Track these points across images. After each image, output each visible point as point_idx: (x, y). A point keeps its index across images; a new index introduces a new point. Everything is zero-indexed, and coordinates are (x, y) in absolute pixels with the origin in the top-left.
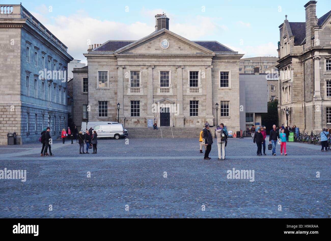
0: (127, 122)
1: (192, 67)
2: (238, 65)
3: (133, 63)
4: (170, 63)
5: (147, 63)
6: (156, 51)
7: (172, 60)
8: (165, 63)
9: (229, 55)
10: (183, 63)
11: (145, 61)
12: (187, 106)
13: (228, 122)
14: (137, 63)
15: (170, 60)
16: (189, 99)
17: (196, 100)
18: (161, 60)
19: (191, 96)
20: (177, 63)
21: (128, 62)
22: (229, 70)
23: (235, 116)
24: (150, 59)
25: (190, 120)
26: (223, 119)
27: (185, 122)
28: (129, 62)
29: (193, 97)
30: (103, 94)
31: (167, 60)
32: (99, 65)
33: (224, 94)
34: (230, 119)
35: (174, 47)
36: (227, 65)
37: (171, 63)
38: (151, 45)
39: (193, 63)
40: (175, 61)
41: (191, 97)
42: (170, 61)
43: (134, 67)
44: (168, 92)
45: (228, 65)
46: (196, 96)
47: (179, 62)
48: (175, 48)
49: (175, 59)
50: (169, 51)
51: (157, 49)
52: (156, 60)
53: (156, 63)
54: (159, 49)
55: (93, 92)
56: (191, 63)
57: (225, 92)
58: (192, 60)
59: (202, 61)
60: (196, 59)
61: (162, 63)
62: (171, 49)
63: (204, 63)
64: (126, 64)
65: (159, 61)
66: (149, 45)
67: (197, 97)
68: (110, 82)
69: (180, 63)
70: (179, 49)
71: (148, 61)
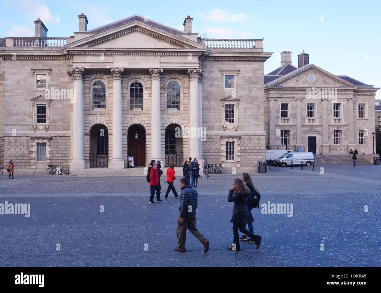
3: (283, 95)
6: (304, 84)
12: (332, 135)
13: (365, 150)
14: (287, 95)
16: (333, 129)
17: (339, 129)
19: (335, 126)
22: (366, 102)
23: (372, 144)
24: (299, 92)
25: (334, 148)
26: (361, 147)
27: (331, 150)
33: (362, 124)
35: (320, 81)
36: (364, 98)
38: (299, 79)
43: (285, 99)
44: (315, 123)
50: (315, 85)
51: (304, 82)
52: (304, 92)
53: (304, 95)
54: (306, 83)
57: (363, 122)
59: (345, 94)
62: (317, 83)
63: (347, 95)
64: (278, 96)
67: (340, 127)
70: (324, 83)
71: (297, 94)
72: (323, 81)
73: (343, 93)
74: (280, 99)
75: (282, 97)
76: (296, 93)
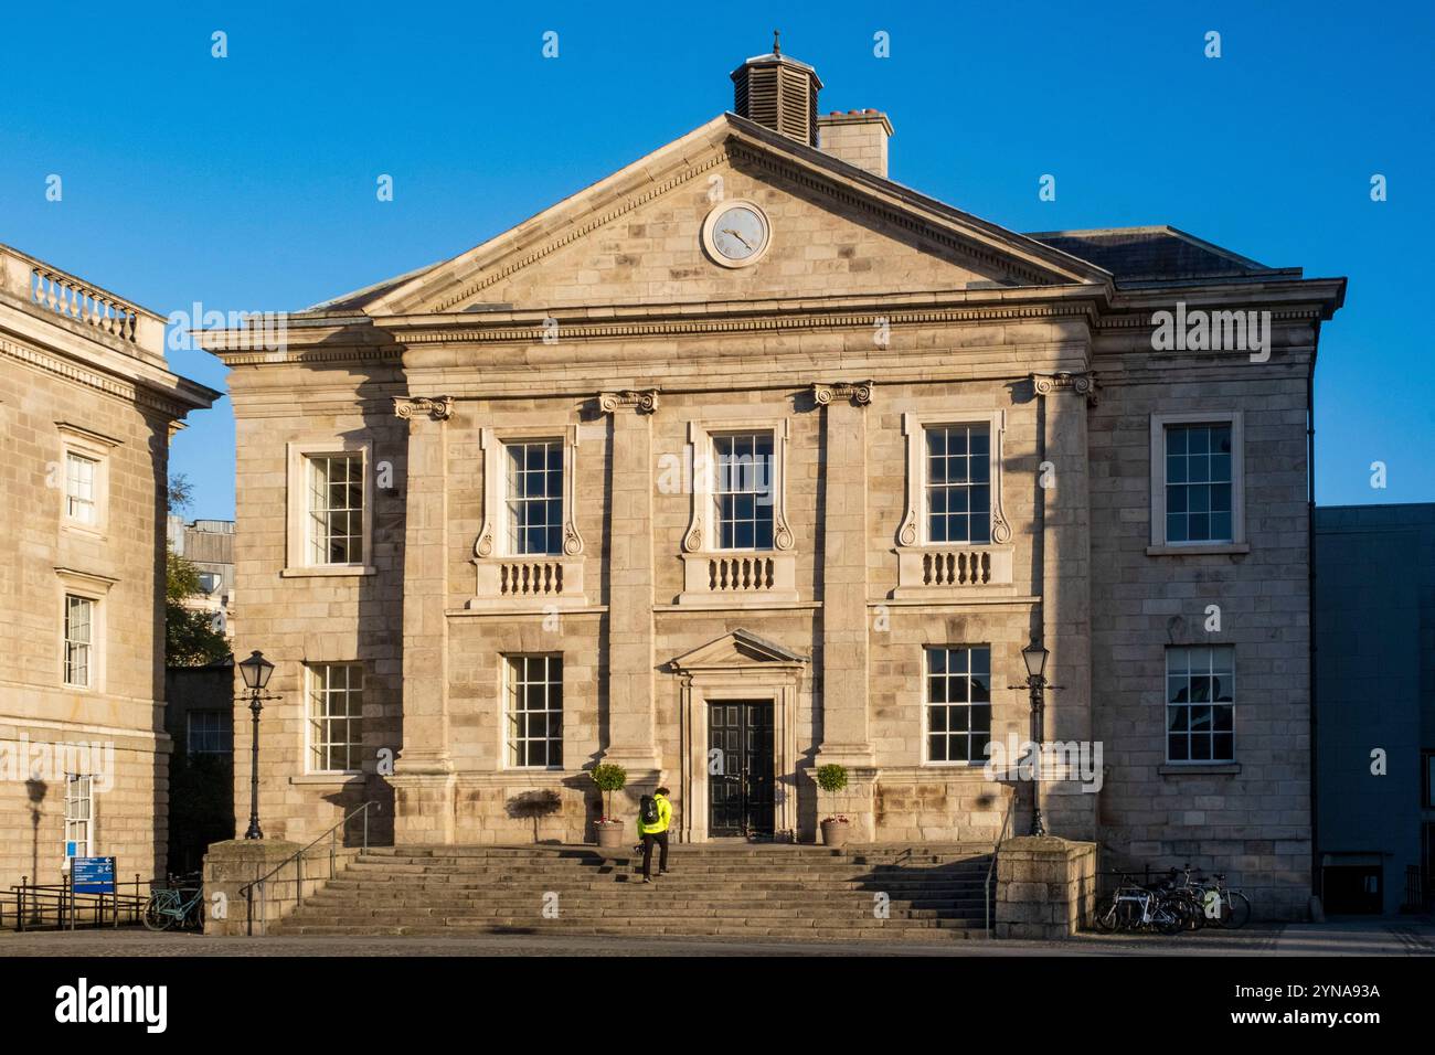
0: (473, 807)
1: (941, 391)
2: (1295, 369)
3: (510, 376)
4: (773, 366)
5: (612, 373)
6: (677, 284)
7: (791, 341)
8: (737, 368)
9: (1226, 295)
10: (872, 362)
11: (601, 361)
12: (900, 687)
13: (1218, 801)
14: (543, 376)
15: (772, 342)
16: (918, 632)
17: (971, 635)
18: (711, 345)
19: (929, 610)
20: (828, 364)
21: (477, 377)
22: (1232, 409)
23: (1274, 757)
24: (633, 348)
25: (923, 791)
26: (1183, 785)
27: (888, 807)
28: (484, 377)
29: (944, 615)
30: (330, 615)
31: (756, 343)
32: (308, 407)
33: (1190, 590)
34: (1236, 784)
35: (807, 249)
36: (1212, 372)
37: (779, 367)
38: (641, 241)
39: (945, 359)
40: (812, 354)
41: (932, 618)
42: (775, 355)
43: (525, 409)
44: (763, 587)
45: (1221, 370)
46: (967, 610)
47: (841, 358)
48: (812, 253)
49: (808, 340)
50: (769, 283)
51: (681, 269)
52: (671, 347)
53: (674, 370)
54: (696, 273)
55: (268, 597)
56: (928, 359)
57: (1199, 577)
58: (934, 337)
59: (1011, 343)
60: (967, 331)
61: (719, 369)
62: (787, 268)
63: (1027, 355)
64: (468, 387)
65: (695, 358)
66: (630, 247)
67: (976, 616)
68: (383, 526)
69: (846, 363)
70: (846, 261)
71: (618, 361)
72: (833, 254)
73: (1000, 332)
74: (493, 408)
75: (499, 390)
76: (615, 359)
